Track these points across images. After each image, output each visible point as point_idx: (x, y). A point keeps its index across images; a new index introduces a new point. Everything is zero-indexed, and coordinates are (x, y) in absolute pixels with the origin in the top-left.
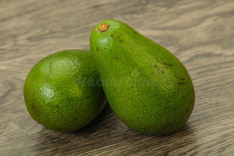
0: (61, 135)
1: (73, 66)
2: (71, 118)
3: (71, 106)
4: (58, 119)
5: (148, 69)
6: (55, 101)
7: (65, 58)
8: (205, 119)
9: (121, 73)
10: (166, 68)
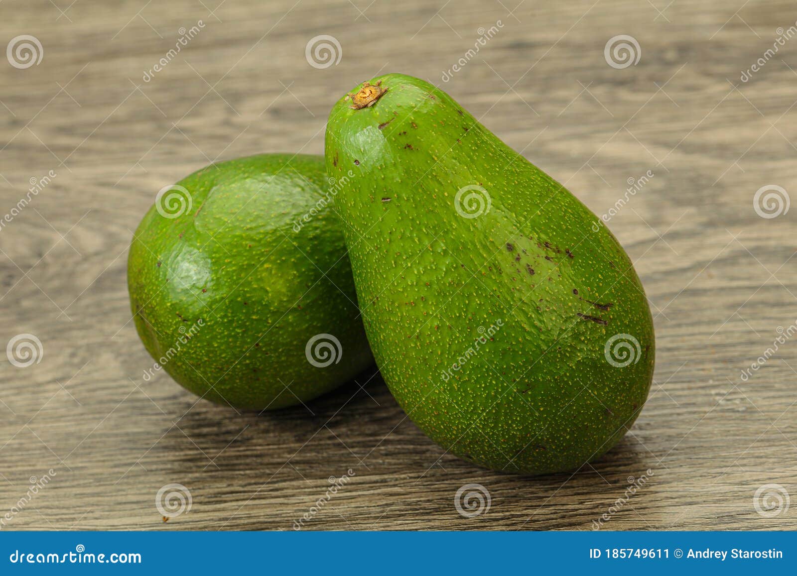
0: (230, 419)
1: (277, 203)
2: (238, 366)
3: (239, 327)
4: (200, 359)
5: (481, 251)
6: (194, 302)
7: (263, 174)
8: (686, 454)
9: (396, 248)
10: (547, 258)
